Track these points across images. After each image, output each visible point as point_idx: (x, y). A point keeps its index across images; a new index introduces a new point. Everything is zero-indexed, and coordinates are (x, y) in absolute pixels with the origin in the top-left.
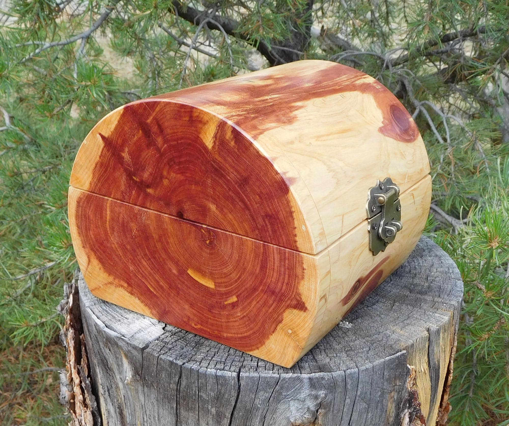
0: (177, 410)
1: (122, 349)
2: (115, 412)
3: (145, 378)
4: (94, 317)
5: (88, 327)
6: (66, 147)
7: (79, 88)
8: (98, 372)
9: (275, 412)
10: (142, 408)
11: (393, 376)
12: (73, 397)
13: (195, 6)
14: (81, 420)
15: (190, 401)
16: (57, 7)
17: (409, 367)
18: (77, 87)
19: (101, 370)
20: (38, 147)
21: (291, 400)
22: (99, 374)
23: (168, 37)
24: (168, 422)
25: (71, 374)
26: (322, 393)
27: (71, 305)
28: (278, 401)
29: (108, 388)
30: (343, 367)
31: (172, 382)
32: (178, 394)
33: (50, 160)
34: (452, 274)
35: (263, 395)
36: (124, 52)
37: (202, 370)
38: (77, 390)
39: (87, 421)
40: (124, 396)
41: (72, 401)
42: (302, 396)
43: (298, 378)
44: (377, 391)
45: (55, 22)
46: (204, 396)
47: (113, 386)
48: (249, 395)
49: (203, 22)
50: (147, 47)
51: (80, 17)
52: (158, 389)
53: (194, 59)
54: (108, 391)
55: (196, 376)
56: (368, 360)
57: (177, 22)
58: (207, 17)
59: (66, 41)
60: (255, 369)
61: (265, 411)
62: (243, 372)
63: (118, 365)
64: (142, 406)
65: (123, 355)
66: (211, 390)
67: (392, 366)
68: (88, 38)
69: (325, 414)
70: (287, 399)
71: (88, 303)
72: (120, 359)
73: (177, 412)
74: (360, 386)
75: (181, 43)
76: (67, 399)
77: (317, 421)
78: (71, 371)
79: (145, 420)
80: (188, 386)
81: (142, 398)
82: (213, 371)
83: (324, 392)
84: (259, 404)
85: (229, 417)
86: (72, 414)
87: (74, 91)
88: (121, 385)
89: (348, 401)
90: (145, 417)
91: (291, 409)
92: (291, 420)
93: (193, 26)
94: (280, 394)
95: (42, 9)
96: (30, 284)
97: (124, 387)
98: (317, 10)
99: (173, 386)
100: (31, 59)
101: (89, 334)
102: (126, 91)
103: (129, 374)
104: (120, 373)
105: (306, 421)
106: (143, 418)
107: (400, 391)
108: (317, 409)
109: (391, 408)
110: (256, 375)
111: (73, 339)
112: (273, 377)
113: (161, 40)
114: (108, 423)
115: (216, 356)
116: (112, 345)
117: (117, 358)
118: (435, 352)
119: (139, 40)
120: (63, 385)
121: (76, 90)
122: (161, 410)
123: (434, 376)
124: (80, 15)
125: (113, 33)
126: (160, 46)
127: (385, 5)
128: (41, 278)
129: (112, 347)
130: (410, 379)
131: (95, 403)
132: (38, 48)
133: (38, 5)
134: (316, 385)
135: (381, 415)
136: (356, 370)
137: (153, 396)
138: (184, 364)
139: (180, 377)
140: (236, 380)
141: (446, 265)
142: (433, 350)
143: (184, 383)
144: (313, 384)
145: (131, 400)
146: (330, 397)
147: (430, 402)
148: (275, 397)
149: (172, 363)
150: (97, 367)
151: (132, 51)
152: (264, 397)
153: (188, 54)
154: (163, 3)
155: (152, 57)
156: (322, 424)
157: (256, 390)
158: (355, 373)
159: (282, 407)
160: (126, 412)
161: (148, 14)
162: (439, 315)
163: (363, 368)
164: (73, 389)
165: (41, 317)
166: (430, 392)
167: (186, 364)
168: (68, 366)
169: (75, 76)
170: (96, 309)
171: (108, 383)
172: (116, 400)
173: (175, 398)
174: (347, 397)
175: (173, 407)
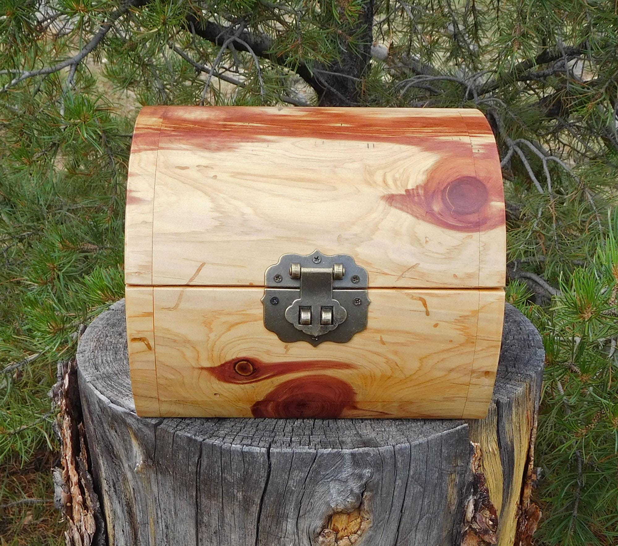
0: (196, 499)
1: (131, 428)
2: (123, 511)
3: (158, 462)
4: (97, 393)
5: (89, 408)
6: (49, 207)
7: (66, 128)
8: (102, 464)
9: (312, 495)
10: (156, 501)
11: (453, 454)
12: (70, 499)
13: (217, 21)
14: (80, 526)
15: (212, 485)
16: (38, 25)
17: (473, 444)
18: (64, 127)
19: (105, 460)
20: (12, 208)
21: (330, 481)
22: (103, 467)
23: (183, 62)
24: (186, 515)
25: (68, 471)
26: (367, 472)
27: (66, 387)
28: (315, 482)
29: (113, 482)
30: (392, 442)
31: (190, 463)
32: (198, 477)
33: (30, 224)
34: (532, 341)
35: (298, 475)
36: (124, 82)
37: (225, 446)
38: (75, 490)
39: (88, 526)
40: (133, 489)
41: (68, 504)
42: (344, 475)
43: (339, 454)
44: (434, 472)
45: (37, 45)
46: (229, 477)
47: (120, 478)
48: (281, 475)
49: (228, 41)
50: (154, 75)
51: (66, 36)
52: (174, 474)
53: (214, 90)
54: (114, 486)
55: (219, 454)
56: (423, 435)
57: (194, 41)
58: (233, 35)
59: (50, 69)
60: (288, 445)
61: (301, 495)
62: (274, 448)
63: (126, 449)
64: (156, 498)
65: (132, 436)
66: (236, 469)
67: (450, 442)
68: (77, 65)
69: (372, 498)
70: (327, 479)
71: (89, 378)
72: (128, 441)
73: (197, 501)
74: (413, 465)
75: (200, 70)
76: (62, 501)
77: (362, 506)
78: (68, 467)
79: (159, 515)
80: (210, 467)
81: (155, 489)
82: (239, 447)
83: (370, 471)
84: (293, 485)
85: (259, 502)
86: (69, 521)
87: (59, 131)
88: (129, 475)
89: (399, 482)
90: (159, 513)
91: (332, 492)
92: (331, 505)
93: (216, 47)
94: (318, 473)
95: (20, 28)
96: (6, 383)
97: (134, 477)
98: (380, 23)
99: (192, 468)
100: (6, 91)
101: (90, 416)
102: (127, 134)
103: (139, 459)
104: (129, 459)
105: (349, 506)
106: (157, 514)
107: (462, 474)
108: (362, 491)
109: (452, 494)
110: (289, 450)
111: (70, 429)
112: (310, 453)
113: (174, 66)
114: (114, 526)
115: (242, 432)
116: (118, 424)
117: (124, 440)
118: (507, 429)
119: (144, 65)
120: (57, 485)
121: (62, 130)
122: (178, 502)
123: (506, 459)
124: (67, 34)
125: (110, 57)
126: (172, 74)
127: (472, 15)
128: (20, 375)
129: (119, 427)
130: (474, 459)
131: (98, 503)
132: (14, 78)
133: (13, 22)
134: (360, 461)
135: (441, 502)
136: (407, 445)
137: (168, 484)
138: (204, 440)
139: (200, 457)
140: (266, 456)
141: (525, 332)
142: (504, 427)
143: (205, 462)
144: (357, 461)
145: (142, 492)
146: (376, 477)
147: (503, 492)
148: (311, 477)
149: (190, 439)
150: (101, 458)
151: (135, 81)
152: (299, 478)
153: (207, 83)
154: (174, 18)
155: (161, 88)
156: (368, 509)
157: (289, 469)
158: (406, 448)
159: (320, 489)
160: (136, 509)
161: (156, 32)
162: (511, 386)
163: (417, 442)
164: (69, 490)
165: (21, 423)
166: (503, 479)
167: (207, 440)
168: (64, 461)
169: (62, 113)
170: (99, 384)
171: (113, 476)
172: (123, 496)
173: (195, 483)
174: (398, 477)
175: (192, 495)
